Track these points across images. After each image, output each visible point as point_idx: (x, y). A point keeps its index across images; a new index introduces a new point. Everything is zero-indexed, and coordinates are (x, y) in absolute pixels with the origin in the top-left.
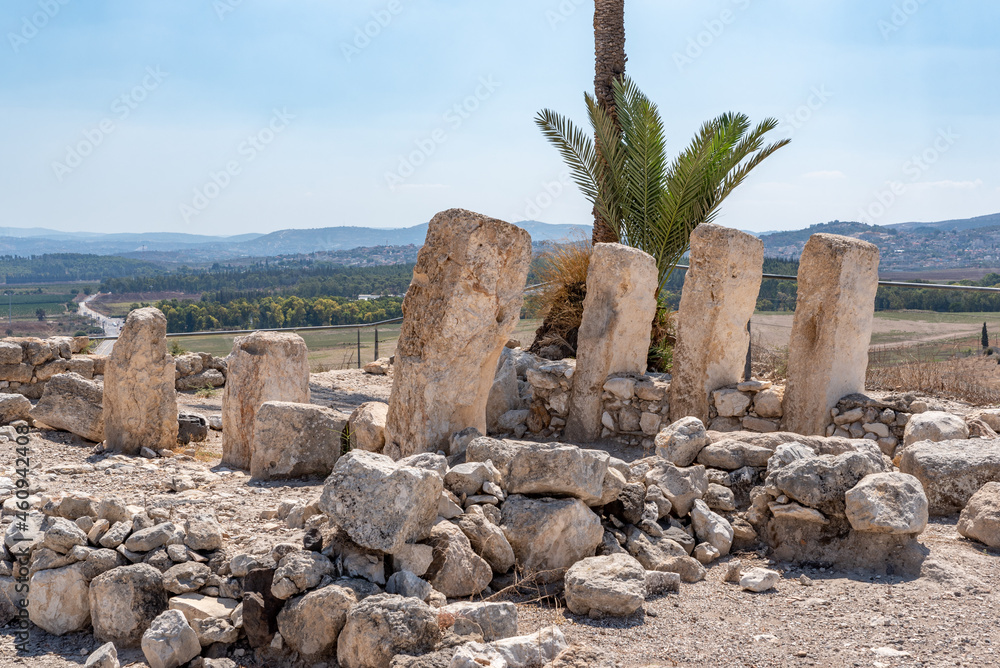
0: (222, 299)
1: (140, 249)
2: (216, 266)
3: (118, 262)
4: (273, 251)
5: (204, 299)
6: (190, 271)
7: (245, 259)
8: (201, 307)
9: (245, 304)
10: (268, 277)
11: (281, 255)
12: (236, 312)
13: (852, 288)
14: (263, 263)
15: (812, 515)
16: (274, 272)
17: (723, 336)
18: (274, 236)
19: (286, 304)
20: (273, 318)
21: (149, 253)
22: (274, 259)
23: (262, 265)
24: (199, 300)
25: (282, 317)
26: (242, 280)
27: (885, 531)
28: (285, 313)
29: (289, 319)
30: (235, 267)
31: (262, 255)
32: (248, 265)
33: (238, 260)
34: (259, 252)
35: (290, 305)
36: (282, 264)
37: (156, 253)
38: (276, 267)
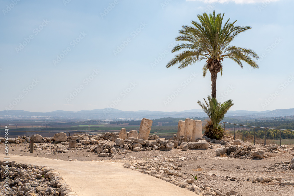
0: (256, 130)
1: (234, 115)
2: (256, 120)
3: (228, 119)
4: (273, 116)
5: (251, 130)
6: (248, 122)
7: (265, 118)
8: (250, 132)
9: (262, 131)
10: (271, 124)
11: (275, 117)
12: (260, 134)
13: (198, 126)
14: (270, 119)
15: (164, 146)
16: (272, 122)
17: (189, 132)
18: (274, 111)
19: (275, 132)
20: (271, 136)
21: (237, 116)
22: (273, 118)
23: (269, 120)
24: (250, 130)
25: (273, 135)
26: (263, 125)
27: (168, 147)
28: (274, 134)
29: (275, 136)
30: (261, 121)
31: (270, 117)
32: (265, 120)
33: (262, 118)
34: (269, 116)
35: (276, 132)
36: (275, 120)
37: (239, 116)
38: (274, 120)
